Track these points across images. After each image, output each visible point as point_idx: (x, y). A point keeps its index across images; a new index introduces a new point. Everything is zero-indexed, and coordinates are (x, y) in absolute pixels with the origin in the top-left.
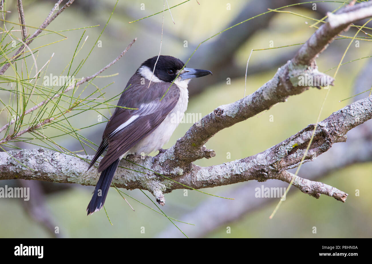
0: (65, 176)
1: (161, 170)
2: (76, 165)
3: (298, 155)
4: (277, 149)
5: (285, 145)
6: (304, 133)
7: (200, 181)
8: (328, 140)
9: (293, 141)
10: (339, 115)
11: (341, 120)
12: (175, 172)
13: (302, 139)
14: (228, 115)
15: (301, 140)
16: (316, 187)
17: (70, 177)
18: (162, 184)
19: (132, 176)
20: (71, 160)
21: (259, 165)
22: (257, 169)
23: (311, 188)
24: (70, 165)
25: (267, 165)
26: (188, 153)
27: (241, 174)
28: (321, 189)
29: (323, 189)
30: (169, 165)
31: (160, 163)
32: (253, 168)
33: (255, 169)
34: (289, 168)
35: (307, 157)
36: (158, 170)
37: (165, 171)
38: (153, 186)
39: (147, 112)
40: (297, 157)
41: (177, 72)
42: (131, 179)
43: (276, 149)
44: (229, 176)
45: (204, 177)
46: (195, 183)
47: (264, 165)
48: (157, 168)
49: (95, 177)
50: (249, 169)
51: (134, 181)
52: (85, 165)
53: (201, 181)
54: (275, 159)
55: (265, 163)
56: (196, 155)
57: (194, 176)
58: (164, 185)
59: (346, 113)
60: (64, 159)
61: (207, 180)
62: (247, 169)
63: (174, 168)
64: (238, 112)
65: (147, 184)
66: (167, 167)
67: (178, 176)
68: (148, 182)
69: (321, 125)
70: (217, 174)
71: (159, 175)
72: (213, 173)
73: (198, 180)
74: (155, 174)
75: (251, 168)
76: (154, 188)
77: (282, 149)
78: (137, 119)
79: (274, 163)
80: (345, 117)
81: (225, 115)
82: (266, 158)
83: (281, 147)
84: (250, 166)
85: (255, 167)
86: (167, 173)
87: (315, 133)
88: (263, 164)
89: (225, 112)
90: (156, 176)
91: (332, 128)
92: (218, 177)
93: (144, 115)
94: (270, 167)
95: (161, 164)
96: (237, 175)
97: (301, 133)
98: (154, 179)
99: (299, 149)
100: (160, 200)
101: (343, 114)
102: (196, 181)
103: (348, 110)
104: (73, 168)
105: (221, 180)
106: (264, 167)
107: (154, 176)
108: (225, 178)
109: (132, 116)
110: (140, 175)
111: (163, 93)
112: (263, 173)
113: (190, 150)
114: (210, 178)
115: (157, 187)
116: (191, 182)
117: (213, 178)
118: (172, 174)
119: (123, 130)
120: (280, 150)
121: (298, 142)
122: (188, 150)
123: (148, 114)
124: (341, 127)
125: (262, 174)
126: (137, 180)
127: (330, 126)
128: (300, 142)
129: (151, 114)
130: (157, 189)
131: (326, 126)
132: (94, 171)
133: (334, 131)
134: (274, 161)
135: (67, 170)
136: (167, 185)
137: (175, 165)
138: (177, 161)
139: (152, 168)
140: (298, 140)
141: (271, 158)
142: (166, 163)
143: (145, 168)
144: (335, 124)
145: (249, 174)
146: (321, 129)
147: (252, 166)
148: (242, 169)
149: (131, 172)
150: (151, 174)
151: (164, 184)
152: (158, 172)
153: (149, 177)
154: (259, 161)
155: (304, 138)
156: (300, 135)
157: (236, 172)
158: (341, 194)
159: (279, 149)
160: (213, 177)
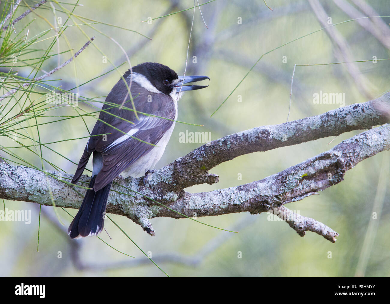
0: (27, 193)
1: (151, 194)
2: (41, 181)
3: (305, 187)
4: (285, 178)
5: (294, 174)
6: (317, 162)
7: (192, 209)
8: (341, 171)
9: (303, 171)
10: (354, 144)
11: (357, 150)
12: (168, 197)
13: (314, 168)
14: (276, 138)
15: (312, 169)
16: (310, 223)
17: (33, 195)
18: (149, 210)
19: (112, 198)
20: (35, 175)
21: (262, 195)
22: (259, 200)
23: (304, 224)
24: (35, 181)
25: (272, 196)
26: (192, 177)
27: (240, 205)
28: (314, 227)
29: (316, 226)
30: (162, 188)
31: (150, 185)
32: (254, 198)
33: (257, 199)
34: (293, 201)
35: (313, 189)
36: (147, 193)
37: (157, 195)
38: (139, 211)
39: (147, 126)
40: (303, 188)
41: (172, 82)
42: (111, 202)
43: (283, 178)
44: (226, 206)
45: (198, 205)
46: (186, 211)
47: (268, 195)
48: (146, 191)
49: (65, 197)
50: (250, 199)
51: (115, 204)
52: (53, 182)
53: (194, 209)
54: (283, 189)
55: (269, 193)
56: (201, 180)
57: (186, 203)
58: (151, 212)
59: (363, 143)
60: (26, 174)
61: (202, 208)
62: (247, 198)
63: (168, 192)
64: (293, 136)
65: (131, 208)
66: (159, 191)
67: (171, 201)
68: (133, 207)
69: (337, 155)
70: (212, 202)
71: (149, 200)
72: (208, 201)
73: (190, 208)
74: (144, 198)
75: (252, 198)
76: (141, 214)
77: (290, 179)
78: (136, 133)
79: (280, 195)
80: (361, 147)
81: (272, 138)
82: (271, 188)
83: (289, 176)
84: (250, 195)
85: (257, 197)
86: (159, 197)
87: (329, 163)
88: (266, 194)
89: (272, 134)
90: (145, 200)
91: (347, 158)
92: (213, 206)
93: (144, 129)
94: (275, 199)
95: (152, 187)
96: (236, 205)
97: (314, 161)
98: (141, 204)
99: (305, 180)
100: (149, 228)
101: (359, 143)
102: (188, 210)
103: (365, 140)
104: (39, 185)
105: (216, 210)
106: (267, 198)
107: (143, 201)
108: (221, 208)
109: (131, 129)
110: (124, 198)
111: (163, 105)
112: (266, 205)
113: (195, 173)
114: (204, 206)
115: (144, 214)
116: (183, 210)
117: (207, 207)
118: (165, 199)
119: (121, 145)
120: (288, 180)
121: (308, 172)
122: (194, 173)
123: (149, 128)
124: (357, 158)
125: (264, 206)
126: (118, 204)
127: (345, 155)
128: (311, 171)
129: (151, 129)
130: (144, 215)
131: (341, 155)
132: (65, 189)
133: (349, 162)
134: (281, 192)
135: (31, 187)
136: (154, 211)
137: (169, 190)
138: (174, 185)
139: (139, 190)
140: (309, 170)
141: (278, 189)
142: (159, 186)
143: (131, 191)
144: (351, 154)
145: (248, 205)
146: (337, 159)
147: (253, 196)
148: (242, 199)
149: (112, 194)
150: (138, 197)
151: (151, 210)
152: (147, 196)
153: (136, 201)
154: (262, 191)
155: (316, 168)
156: (312, 164)
157: (235, 201)
158: (334, 234)
159: (287, 178)
160: (207, 205)
